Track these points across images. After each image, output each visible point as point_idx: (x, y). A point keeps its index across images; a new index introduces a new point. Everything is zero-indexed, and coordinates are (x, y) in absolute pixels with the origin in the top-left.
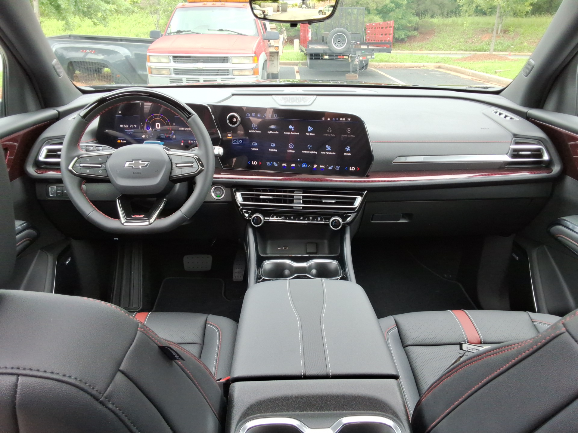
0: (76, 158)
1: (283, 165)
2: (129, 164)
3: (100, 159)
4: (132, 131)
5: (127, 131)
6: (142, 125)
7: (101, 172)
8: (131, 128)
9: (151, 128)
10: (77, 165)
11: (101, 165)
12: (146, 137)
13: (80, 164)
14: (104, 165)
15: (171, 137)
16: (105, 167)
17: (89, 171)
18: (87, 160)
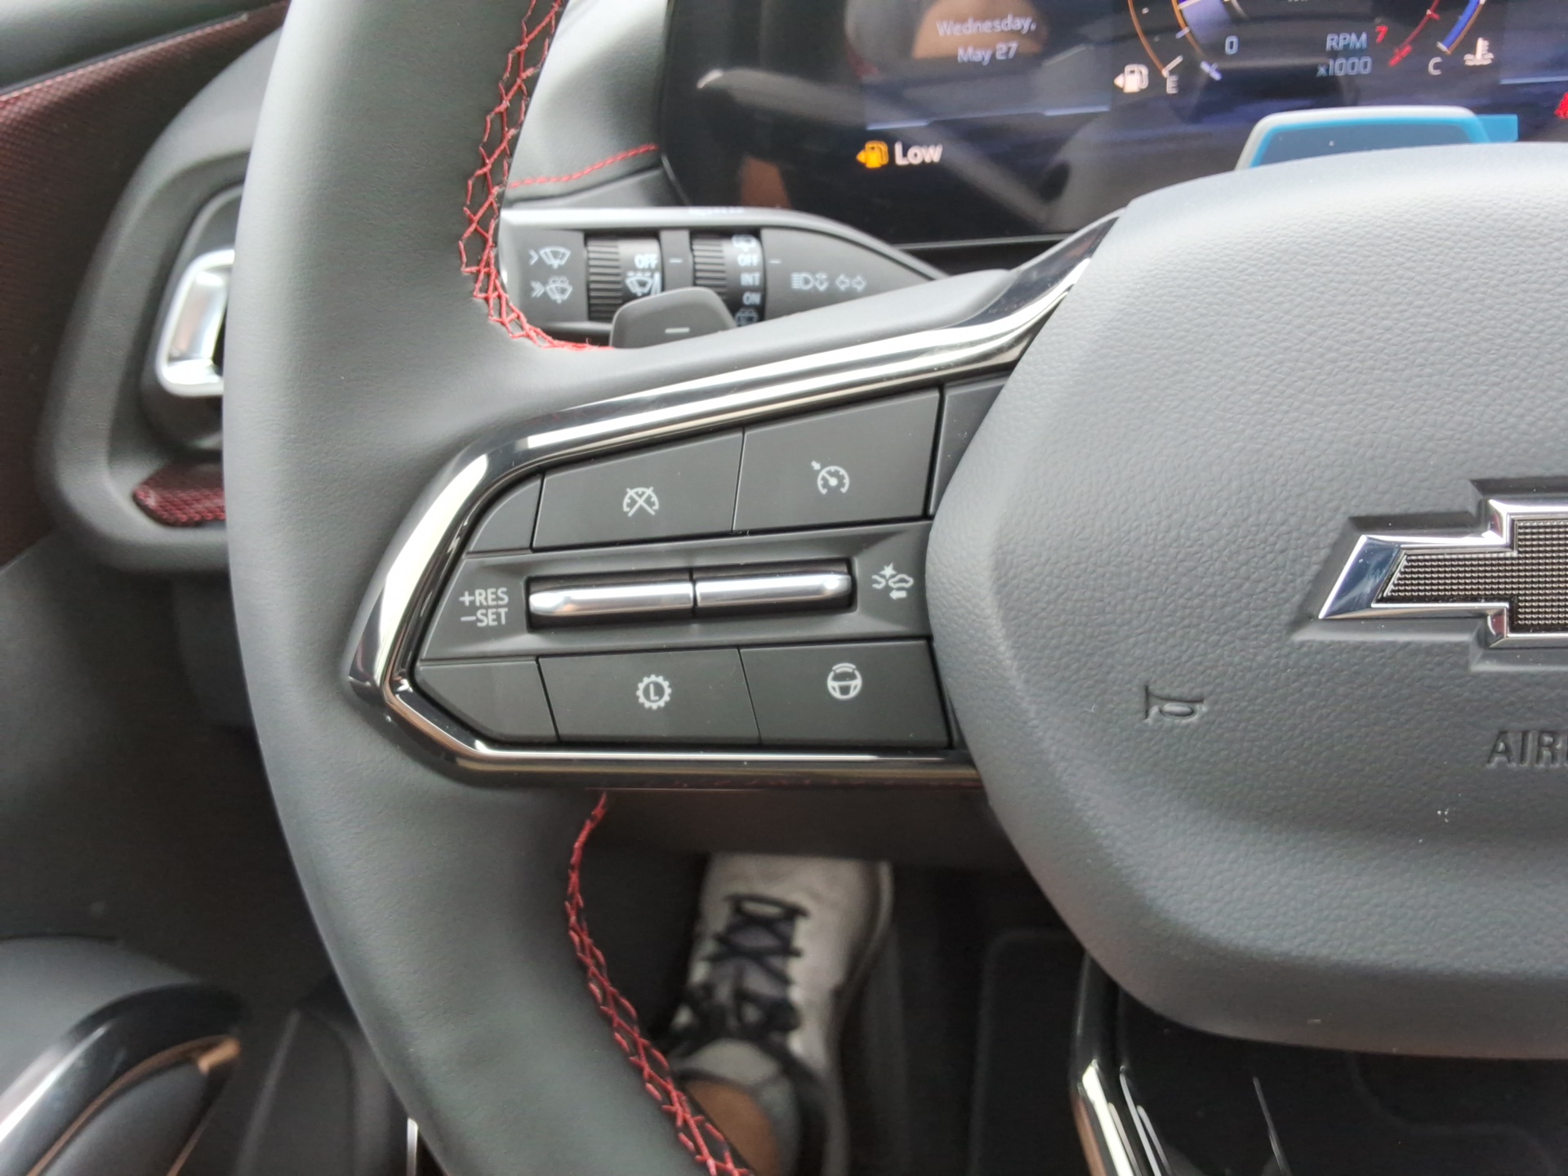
2: (1417, 577)
3: (830, 477)
7: (856, 685)
10: (489, 604)
11: (850, 572)
12: (1156, 80)
13: (533, 589)
14: (898, 569)
15: (1436, 66)
16: (903, 594)
17: (666, 698)
18: (633, 502)
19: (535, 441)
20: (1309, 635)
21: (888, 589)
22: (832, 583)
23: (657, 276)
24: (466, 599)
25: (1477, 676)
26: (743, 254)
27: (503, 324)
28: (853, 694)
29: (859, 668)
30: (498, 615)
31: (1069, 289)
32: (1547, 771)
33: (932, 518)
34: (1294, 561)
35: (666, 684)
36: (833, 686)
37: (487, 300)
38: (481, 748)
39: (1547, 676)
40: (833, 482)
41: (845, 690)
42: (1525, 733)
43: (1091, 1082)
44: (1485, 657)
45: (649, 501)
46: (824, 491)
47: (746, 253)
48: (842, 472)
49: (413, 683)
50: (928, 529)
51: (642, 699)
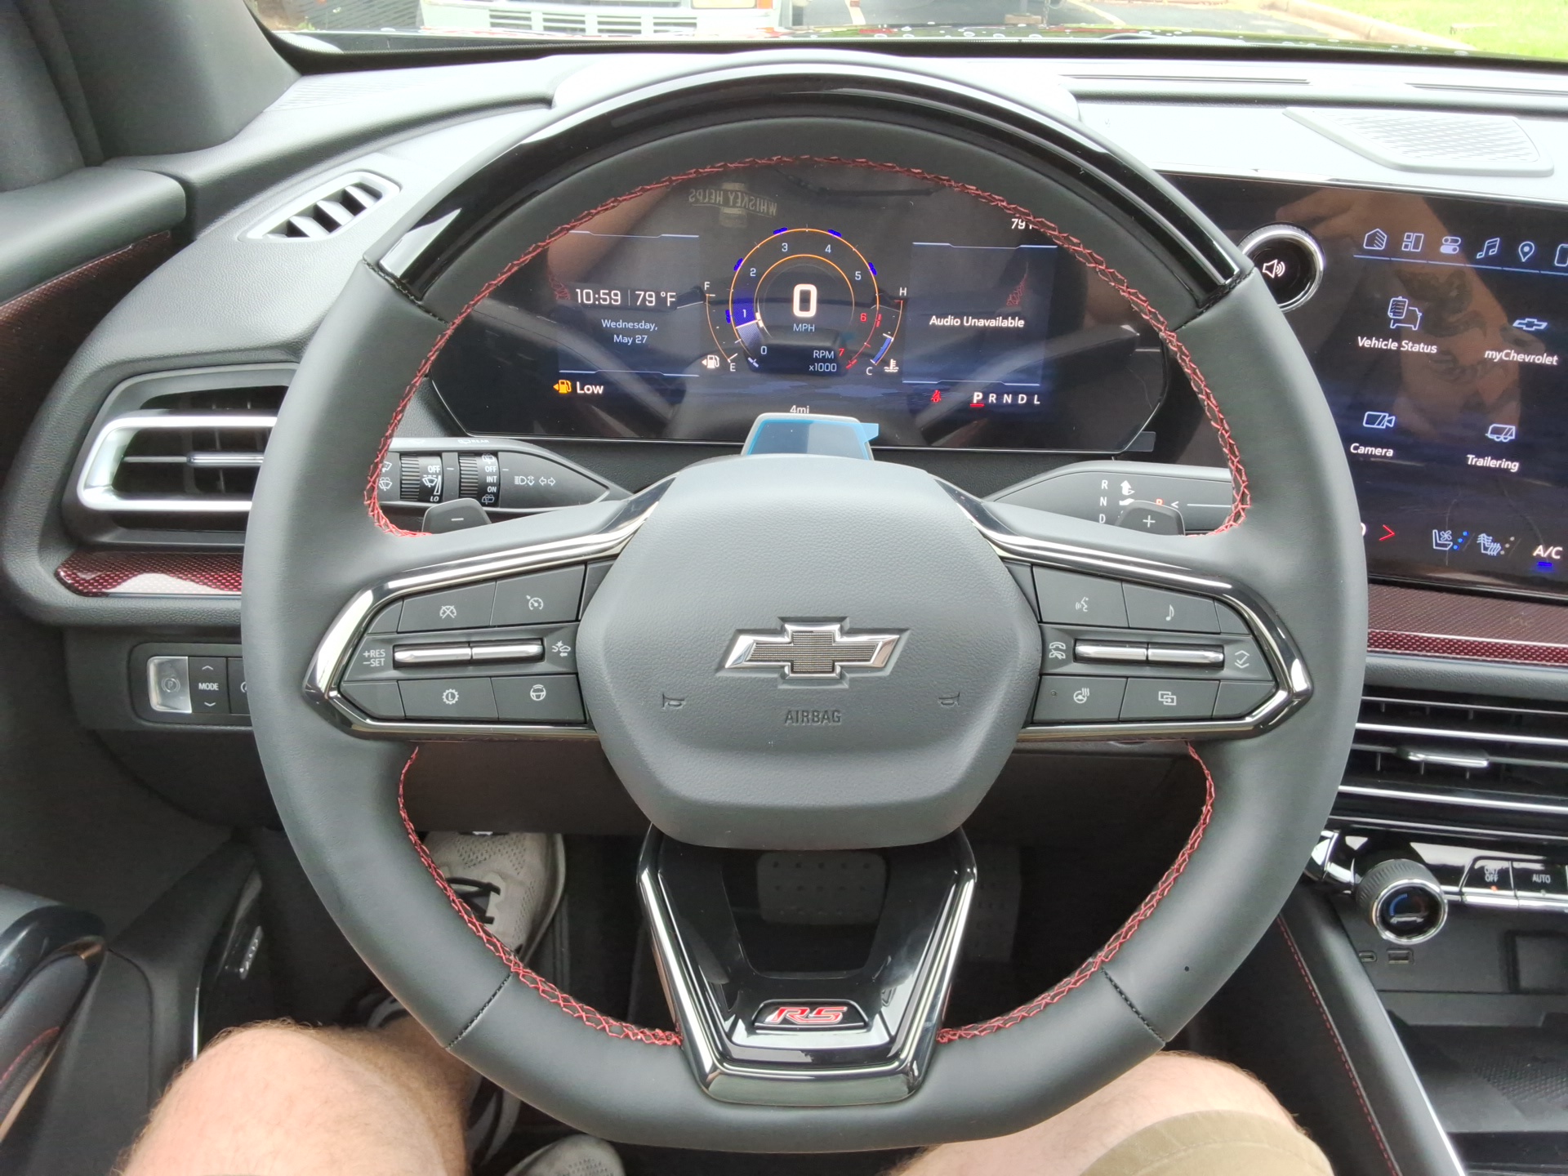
0: (364, 602)
1: (1540, 551)
2: (760, 653)
3: (535, 603)
4: (643, 325)
5: (619, 332)
6: (709, 291)
7: (544, 694)
8: (643, 312)
9: (758, 315)
10: (376, 656)
11: (542, 644)
12: (724, 365)
13: (396, 650)
14: (564, 644)
15: (870, 371)
16: (566, 654)
17: (456, 699)
18: (445, 612)
19: (392, 585)
20: (720, 674)
21: (559, 652)
22: (533, 649)
23: (440, 477)
24: (366, 654)
25: (779, 690)
26: (488, 464)
27: (380, 526)
28: (541, 698)
29: (545, 687)
30: (380, 661)
31: (645, 520)
32: (805, 726)
33: (580, 621)
34: (717, 645)
35: (456, 693)
36: (533, 695)
37: (373, 515)
38: (368, 721)
39: (804, 690)
40: (536, 605)
41: (538, 697)
42: (797, 712)
43: (645, 878)
44: (784, 683)
45: (452, 612)
46: (532, 609)
47: (489, 465)
48: (540, 600)
49: (339, 692)
50: (578, 625)
51: (445, 700)
